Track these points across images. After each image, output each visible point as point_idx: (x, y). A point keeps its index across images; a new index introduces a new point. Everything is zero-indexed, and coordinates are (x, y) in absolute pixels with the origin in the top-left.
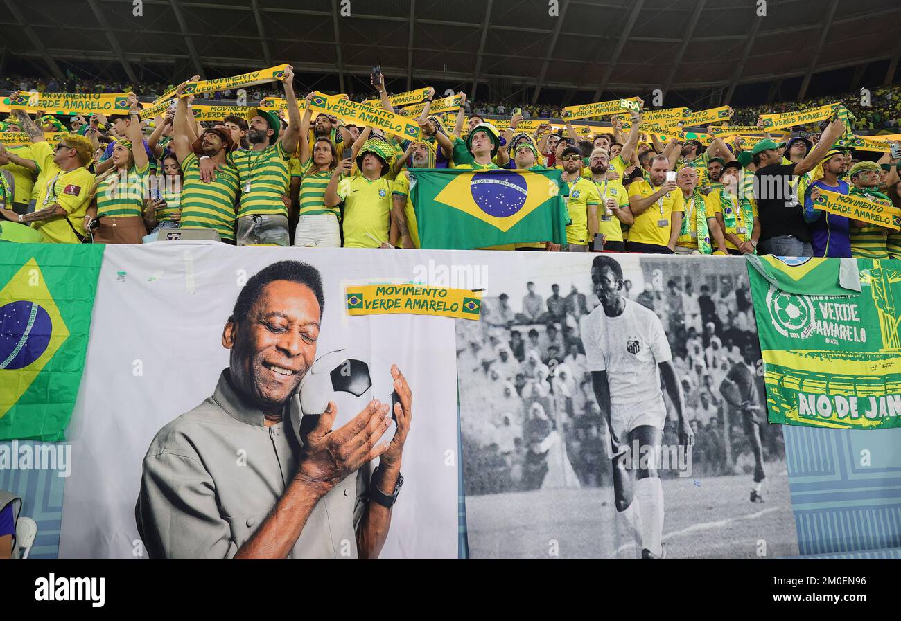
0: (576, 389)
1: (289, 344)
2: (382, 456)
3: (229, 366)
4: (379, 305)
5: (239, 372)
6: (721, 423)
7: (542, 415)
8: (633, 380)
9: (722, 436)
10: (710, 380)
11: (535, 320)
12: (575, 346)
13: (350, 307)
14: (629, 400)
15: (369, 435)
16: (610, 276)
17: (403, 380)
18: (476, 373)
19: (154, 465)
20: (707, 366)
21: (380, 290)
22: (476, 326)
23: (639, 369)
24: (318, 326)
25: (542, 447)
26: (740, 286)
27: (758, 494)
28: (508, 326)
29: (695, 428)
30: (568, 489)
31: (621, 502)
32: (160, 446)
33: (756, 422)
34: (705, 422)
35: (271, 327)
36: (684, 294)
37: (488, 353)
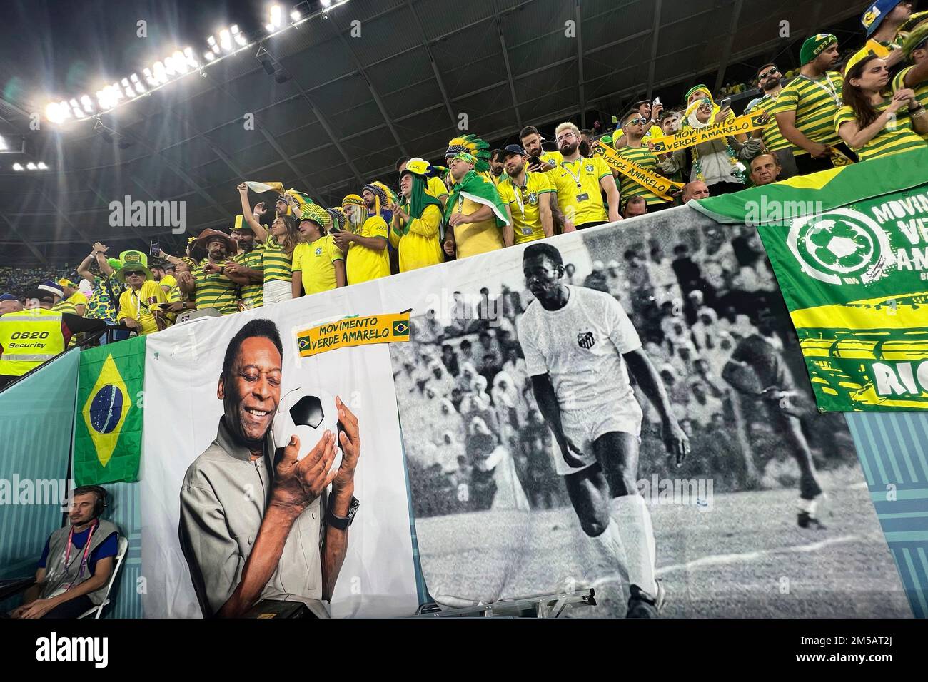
0: (519, 397)
1: (260, 390)
2: (333, 481)
3: (224, 413)
4: (322, 344)
5: (231, 417)
6: (730, 420)
7: (485, 430)
8: (592, 379)
9: (734, 437)
10: (704, 366)
11: (466, 330)
12: (512, 351)
13: (301, 349)
14: (588, 404)
15: (325, 462)
16: (547, 264)
17: (346, 410)
18: (412, 393)
19: (186, 495)
20: (698, 348)
21: (323, 330)
22: (408, 347)
23: (597, 366)
24: (280, 370)
25: (489, 464)
26: (737, 234)
27: (812, 516)
28: (438, 342)
29: (689, 429)
30: (519, 510)
31: (592, 523)
32: (189, 482)
33: (793, 415)
34: (704, 421)
35: (249, 378)
36: (649, 264)
37: (422, 372)
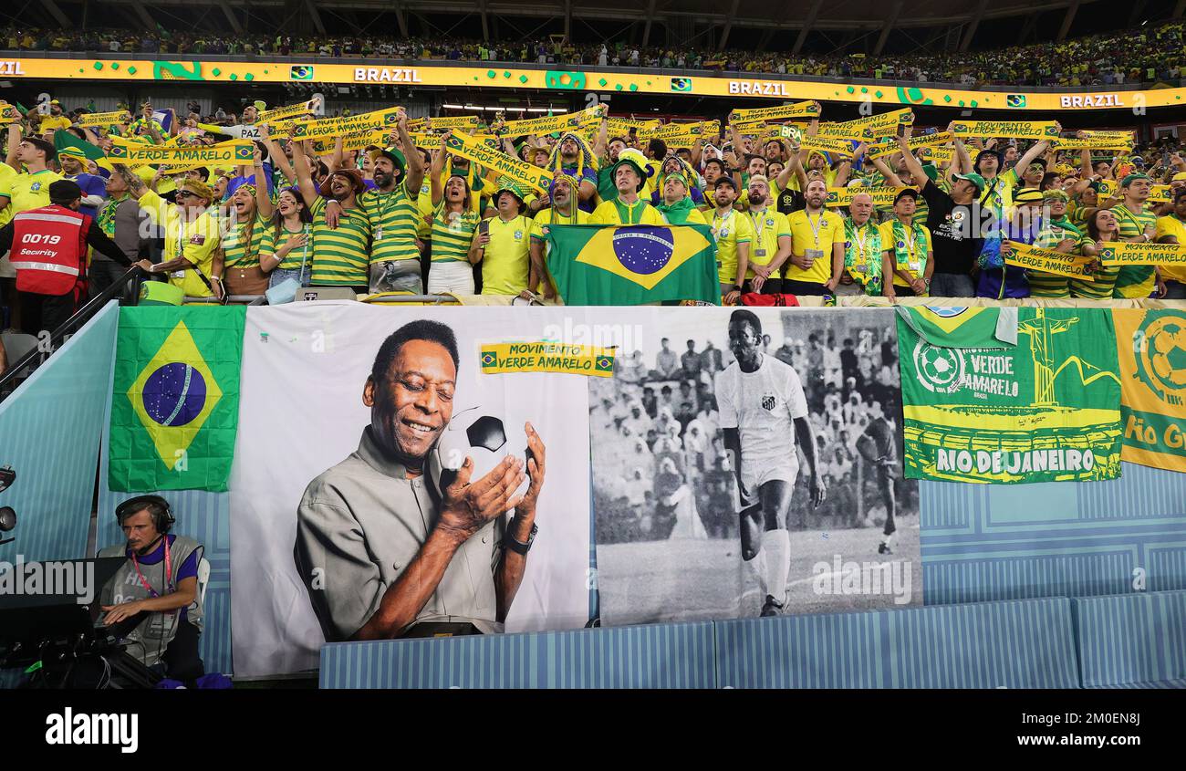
0: (708, 445)
1: (426, 402)
2: (516, 508)
3: (371, 423)
4: (512, 364)
5: (380, 428)
6: (854, 478)
7: (673, 470)
8: (767, 436)
9: (855, 490)
10: (846, 436)
11: (669, 377)
12: (708, 402)
13: (484, 365)
14: (762, 455)
15: (505, 488)
16: (749, 330)
17: (537, 437)
18: (608, 430)
19: (307, 513)
20: (845, 422)
21: (514, 348)
22: (609, 383)
23: (773, 425)
24: (454, 384)
25: (672, 500)
26: (886, 339)
27: (887, 546)
28: (641, 383)
29: (828, 482)
30: (696, 539)
31: (748, 551)
32: (312, 497)
33: (891, 477)
34: (838, 478)
35: (409, 386)
36: (825, 349)
37: (620, 409)
